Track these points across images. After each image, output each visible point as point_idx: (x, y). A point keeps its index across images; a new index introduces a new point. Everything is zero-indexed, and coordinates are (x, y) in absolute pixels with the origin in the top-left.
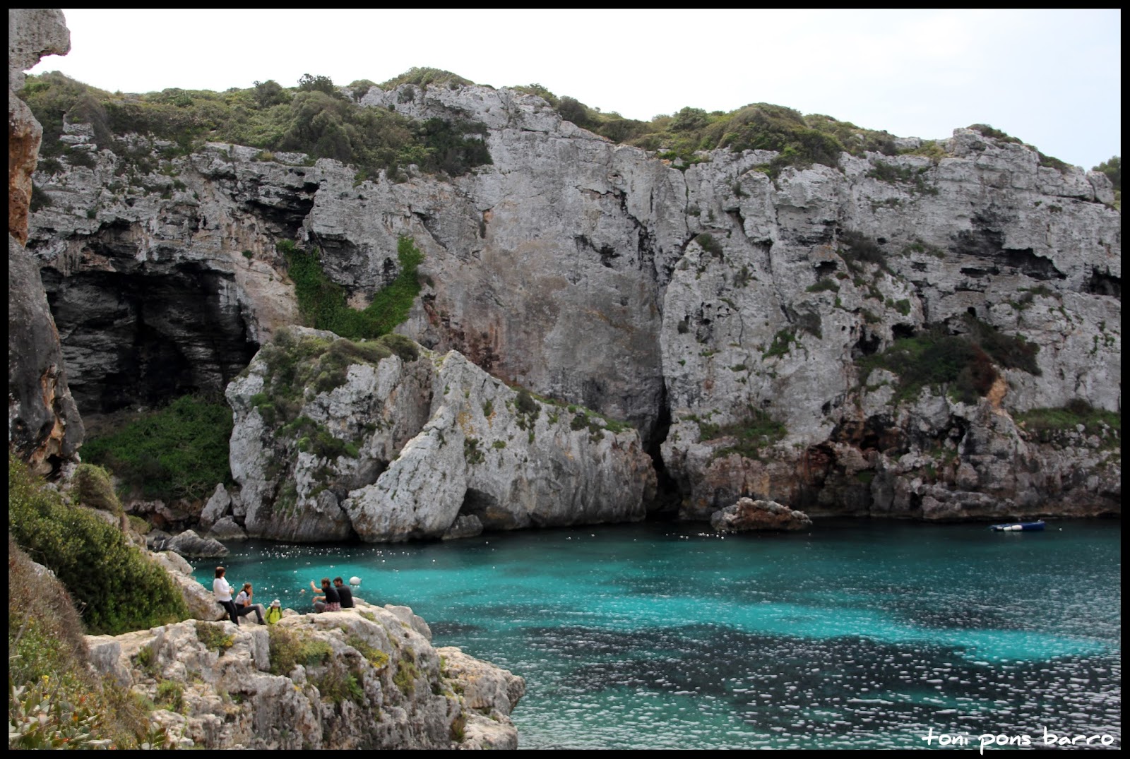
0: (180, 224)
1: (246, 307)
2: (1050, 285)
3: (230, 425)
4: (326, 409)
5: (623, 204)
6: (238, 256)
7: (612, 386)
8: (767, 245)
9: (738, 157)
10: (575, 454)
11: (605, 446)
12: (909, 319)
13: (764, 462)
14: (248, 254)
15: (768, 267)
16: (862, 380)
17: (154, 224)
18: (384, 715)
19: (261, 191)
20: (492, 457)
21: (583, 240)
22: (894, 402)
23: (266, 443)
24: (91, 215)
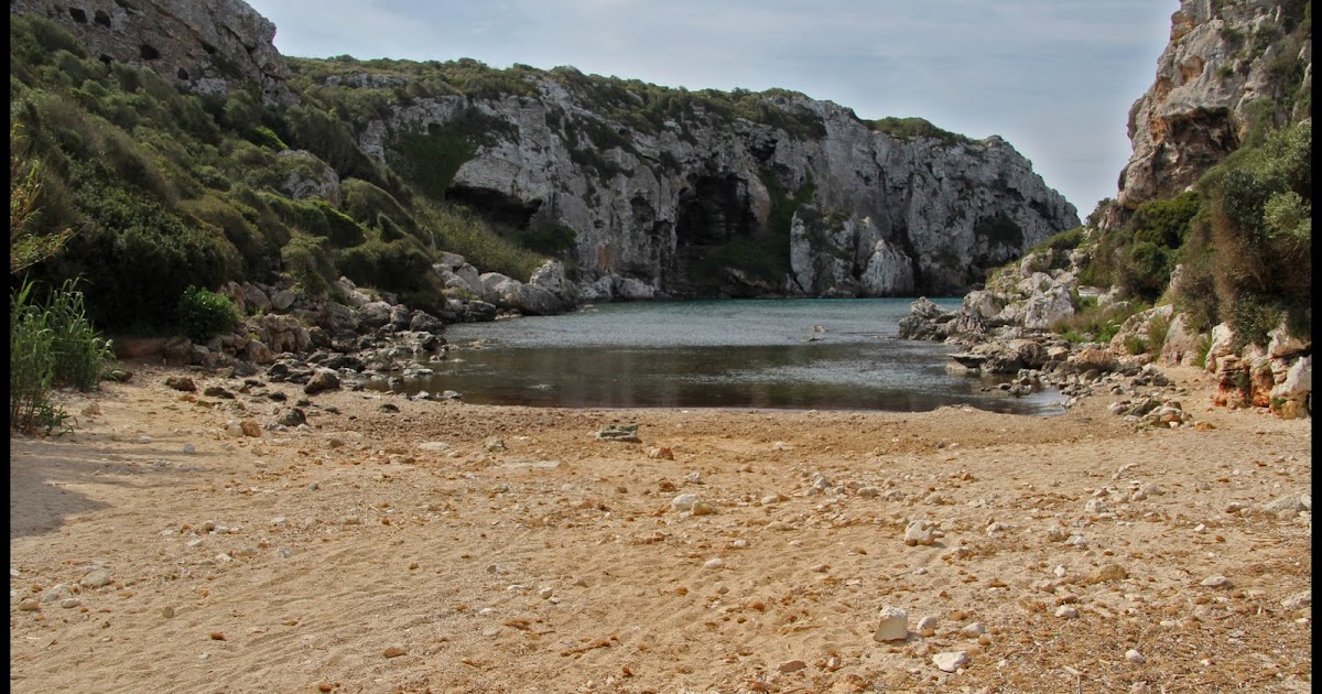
0: (729, 156)
1: (749, 196)
2: (1021, 203)
3: (790, 248)
4: (837, 241)
5: (874, 158)
6: (747, 171)
9: (927, 141)
12: (983, 214)
14: (750, 171)
15: (942, 189)
16: (978, 239)
17: (723, 155)
19: (756, 142)
21: (858, 172)
23: (811, 255)
24: (710, 150)
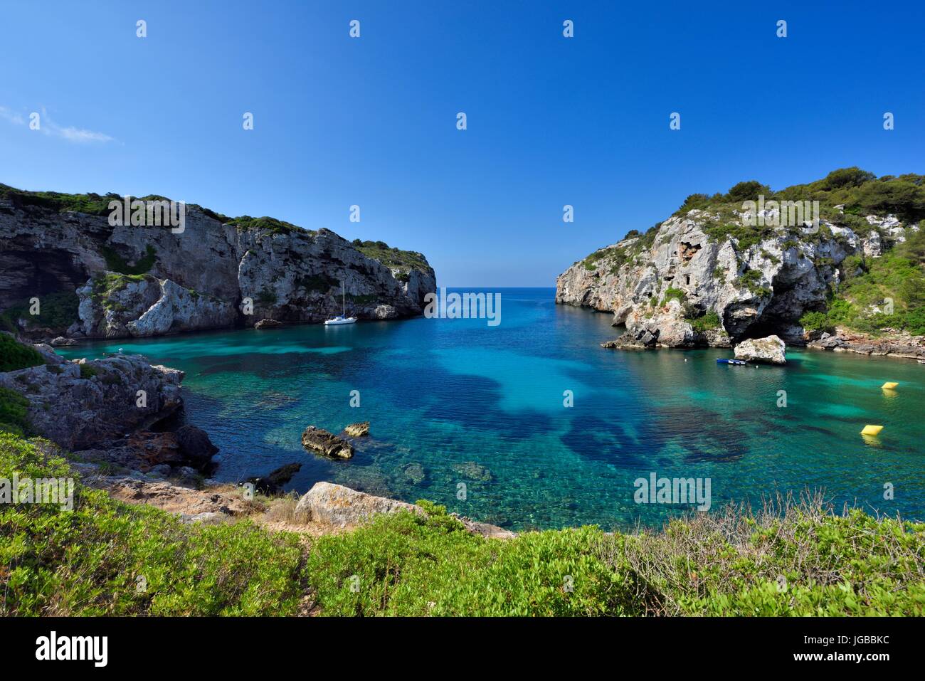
0: (54, 236)
1: (84, 264)
2: (342, 267)
3: (79, 302)
5: (226, 240)
6: (81, 248)
7: (223, 290)
8: (270, 253)
9: (261, 230)
10: (211, 309)
11: (221, 307)
12: (309, 274)
13: (270, 310)
14: (85, 247)
15: (270, 259)
16: (297, 289)
17: (42, 236)
18: (129, 387)
19: (91, 228)
20: (183, 310)
21: (213, 249)
22: (305, 294)
23: (93, 308)
24: (12, 231)
